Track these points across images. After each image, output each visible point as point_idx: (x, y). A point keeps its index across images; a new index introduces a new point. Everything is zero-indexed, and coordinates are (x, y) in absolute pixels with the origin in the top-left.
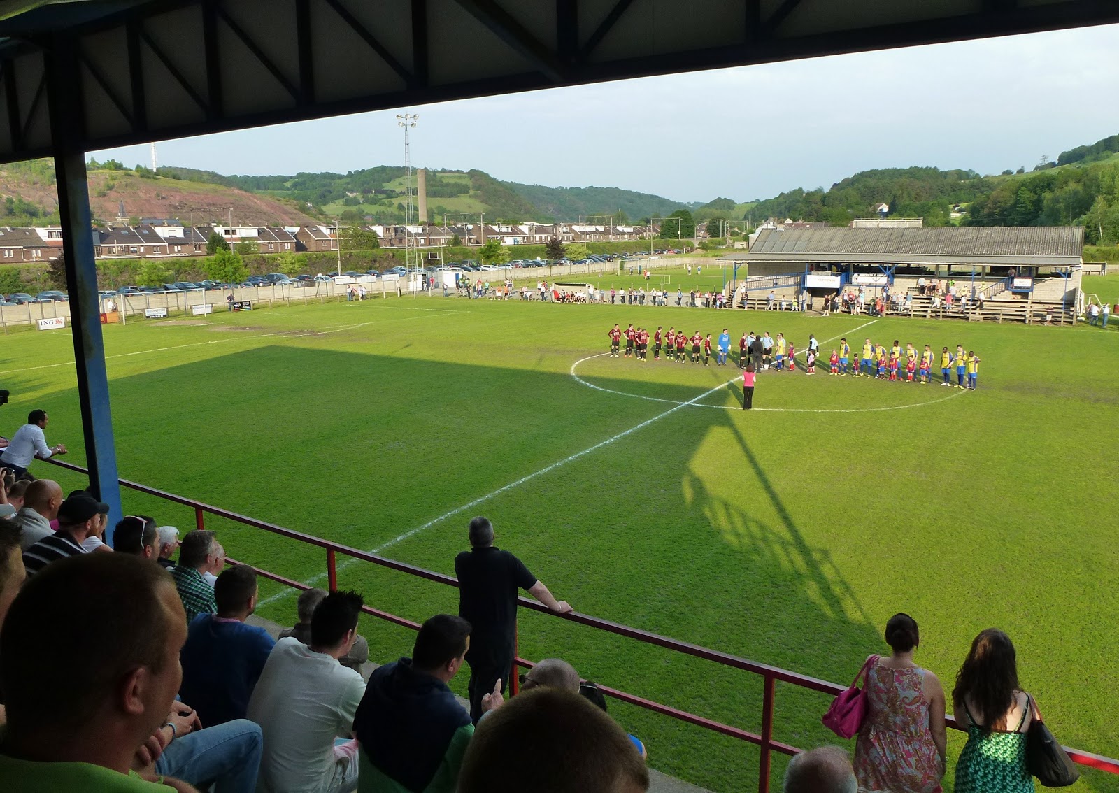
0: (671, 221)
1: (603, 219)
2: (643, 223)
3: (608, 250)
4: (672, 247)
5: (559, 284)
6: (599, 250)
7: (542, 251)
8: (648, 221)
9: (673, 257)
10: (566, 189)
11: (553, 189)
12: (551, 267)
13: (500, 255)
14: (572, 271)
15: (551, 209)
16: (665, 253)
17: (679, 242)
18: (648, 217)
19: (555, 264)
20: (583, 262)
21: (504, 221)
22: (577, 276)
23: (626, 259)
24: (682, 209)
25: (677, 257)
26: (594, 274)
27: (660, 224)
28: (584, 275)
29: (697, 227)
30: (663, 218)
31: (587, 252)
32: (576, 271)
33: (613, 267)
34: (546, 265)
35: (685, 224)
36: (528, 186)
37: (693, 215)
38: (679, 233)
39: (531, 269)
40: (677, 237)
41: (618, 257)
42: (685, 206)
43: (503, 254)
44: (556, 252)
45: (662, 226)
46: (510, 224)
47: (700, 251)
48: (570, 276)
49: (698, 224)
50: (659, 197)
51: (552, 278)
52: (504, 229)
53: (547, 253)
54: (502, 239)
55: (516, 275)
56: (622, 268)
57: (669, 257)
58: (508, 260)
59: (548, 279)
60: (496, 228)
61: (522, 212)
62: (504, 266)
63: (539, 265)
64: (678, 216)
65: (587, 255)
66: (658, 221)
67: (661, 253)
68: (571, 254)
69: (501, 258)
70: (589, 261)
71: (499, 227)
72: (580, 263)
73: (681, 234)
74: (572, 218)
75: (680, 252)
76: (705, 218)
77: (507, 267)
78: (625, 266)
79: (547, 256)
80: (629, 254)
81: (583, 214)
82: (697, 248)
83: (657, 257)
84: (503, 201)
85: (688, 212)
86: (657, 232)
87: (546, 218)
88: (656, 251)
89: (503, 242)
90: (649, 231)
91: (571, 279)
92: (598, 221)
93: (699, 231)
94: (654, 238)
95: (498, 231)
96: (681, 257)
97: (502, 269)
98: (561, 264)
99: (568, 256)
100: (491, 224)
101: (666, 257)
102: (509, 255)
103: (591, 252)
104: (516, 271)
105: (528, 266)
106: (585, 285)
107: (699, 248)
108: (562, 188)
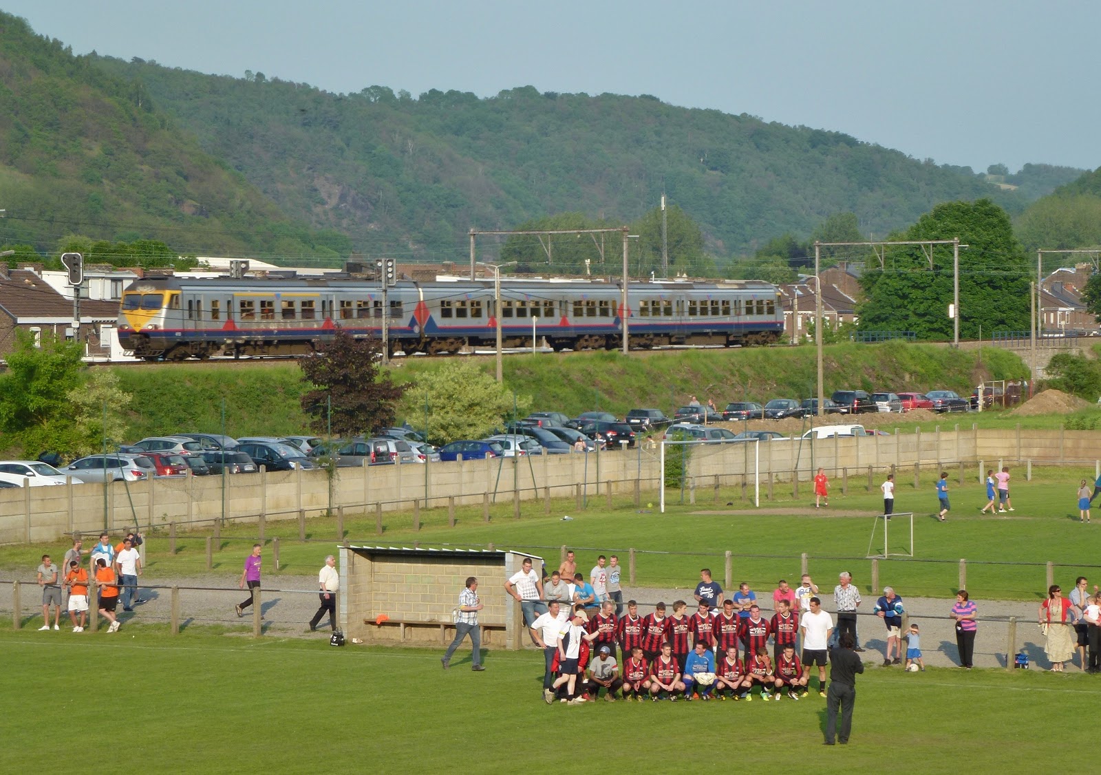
0: (914, 255)
1: (588, 246)
2: (778, 265)
3: (610, 393)
4: (922, 379)
5: (373, 555)
6: (565, 392)
7: (293, 395)
8: (799, 258)
9: (926, 428)
10: (406, 98)
11: (340, 99)
12: (330, 472)
13: (78, 409)
14: (434, 491)
15: (330, 192)
16: (884, 406)
17: (955, 358)
18: (802, 238)
19: (353, 455)
20: (488, 447)
21: (97, 249)
22: (455, 514)
23: (695, 434)
24: (968, 199)
25: (947, 428)
26: (544, 503)
27: (858, 268)
28: (489, 509)
29: (1040, 286)
30: (872, 240)
31: (508, 398)
32: (451, 491)
33: (632, 475)
34: (308, 460)
35: (983, 270)
36: (216, 85)
37: (1019, 228)
38: (952, 311)
39: (233, 479)
40: (943, 329)
41: (658, 426)
42: (977, 183)
43: (96, 408)
44: (351, 401)
45: (869, 282)
46: (123, 264)
47: (1055, 398)
48: (422, 512)
49: (1048, 268)
50: (851, 142)
51: (337, 527)
52: (99, 289)
53: (313, 405)
54: (90, 334)
55: (159, 511)
56: (675, 476)
57: (908, 428)
58: (118, 435)
59: (322, 528)
60: (58, 281)
61: (188, 208)
62: (99, 464)
63: (275, 464)
64: (950, 232)
65: (507, 417)
66: (851, 254)
67: (866, 407)
68: (428, 410)
69: (83, 425)
70: (515, 444)
71: (74, 277)
72: (475, 451)
73: (963, 318)
74: (429, 241)
75: (957, 406)
76: (1079, 241)
77: (115, 472)
78: (691, 468)
79: (308, 419)
80: (707, 412)
81: (485, 223)
82: (1041, 386)
83: (845, 429)
84: (96, 151)
85: (992, 213)
86: (842, 306)
87: (305, 239)
88: (840, 398)
89: (96, 350)
90: (807, 302)
91: (426, 532)
92: (559, 253)
93: (1052, 302)
94: (828, 338)
95: (67, 293)
96: (965, 429)
97: (88, 481)
98: (382, 459)
99: (415, 420)
100: (34, 261)
101: (890, 427)
102: (125, 412)
103: (525, 402)
104: (159, 487)
105: (216, 465)
106: (498, 559)
107: (1052, 385)
108: (384, 94)
